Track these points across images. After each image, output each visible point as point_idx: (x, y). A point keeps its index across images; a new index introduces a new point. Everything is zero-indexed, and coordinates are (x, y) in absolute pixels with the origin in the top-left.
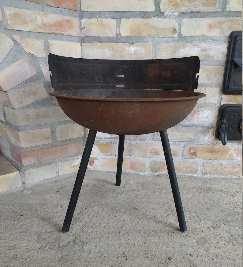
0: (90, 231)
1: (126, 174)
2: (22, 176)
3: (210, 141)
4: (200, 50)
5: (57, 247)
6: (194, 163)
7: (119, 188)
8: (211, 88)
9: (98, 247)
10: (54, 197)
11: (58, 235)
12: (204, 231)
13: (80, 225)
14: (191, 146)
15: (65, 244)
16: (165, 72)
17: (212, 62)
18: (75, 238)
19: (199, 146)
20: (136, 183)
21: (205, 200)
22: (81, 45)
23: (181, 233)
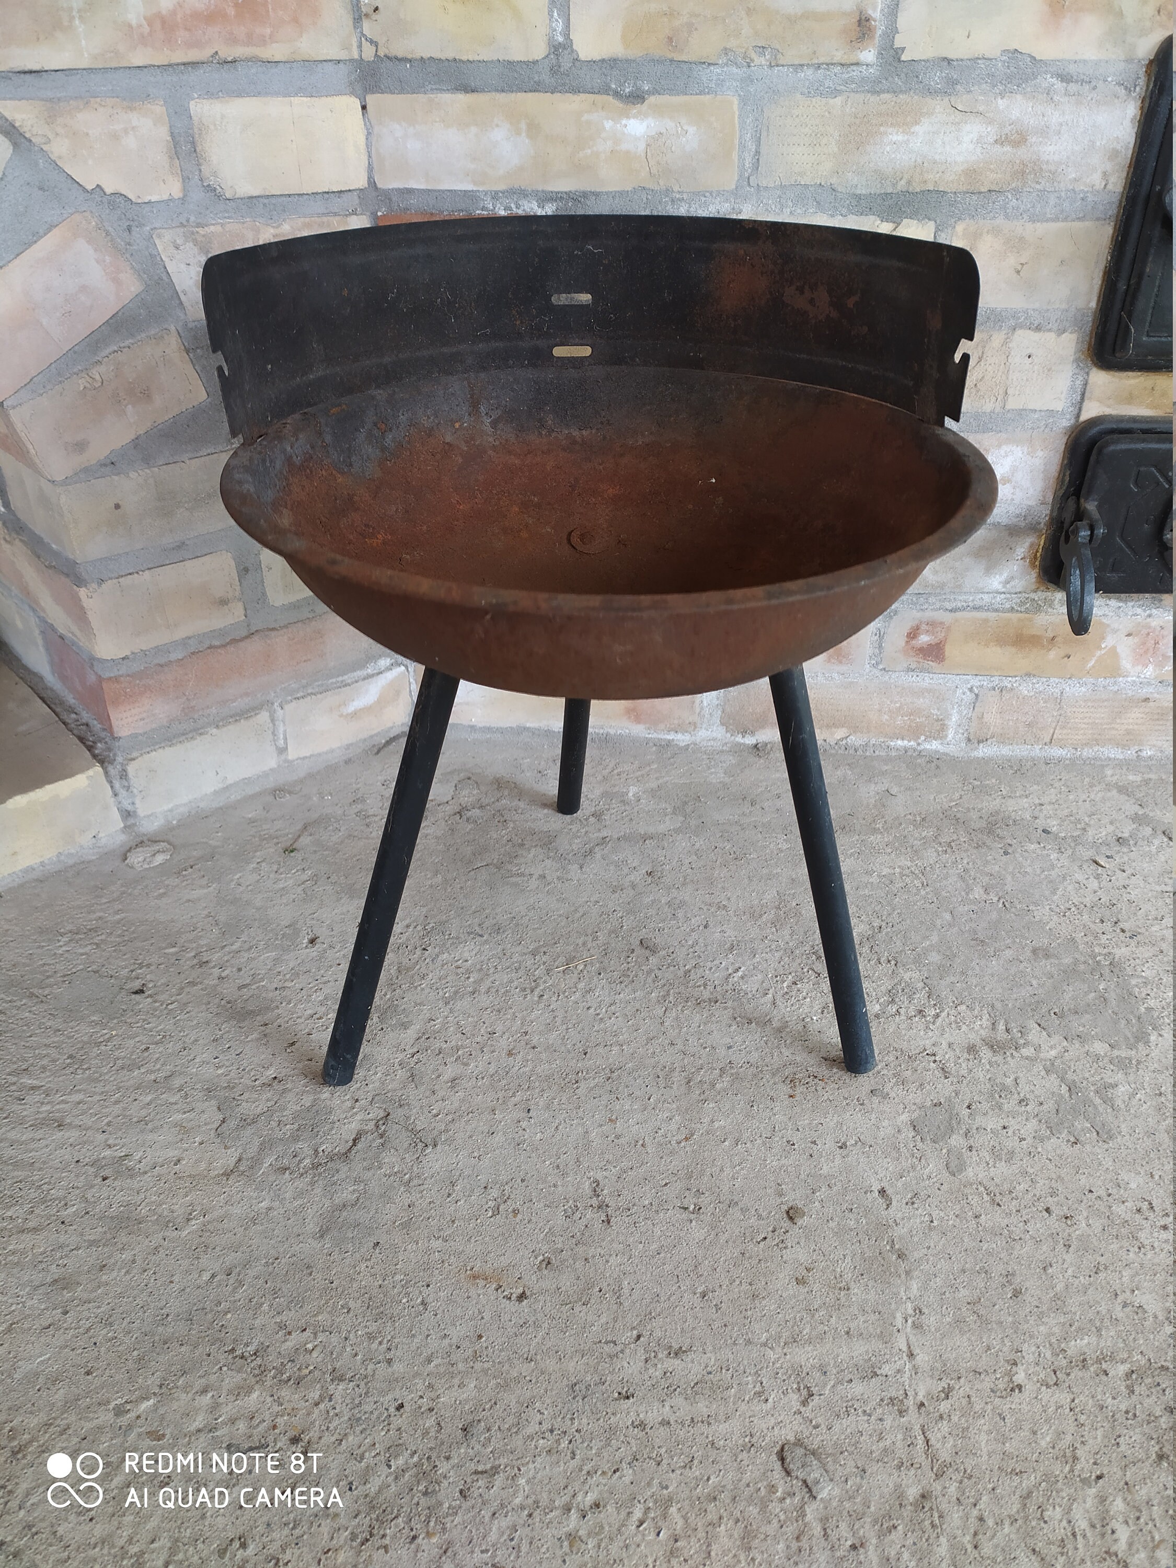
0: (446, 1077)
1: (606, 739)
2: (117, 785)
3: (1014, 591)
4: (991, 133)
5: (307, 1161)
6: (929, 691)
7: (574, 828)
8: (1036, 336)
9: (486, 1162)
10: (277, 887)
11: (307, 1101)
12: (951, 1065)
13: (402, 1047)
14: (919, 615)
15: (342, 1149)
16: (801, 290)
17: (1052, 201)
18: (382, 1114)
19: (959, 615)
20: (653, 793)
21: (969, 890)
22: (364, 108)
23: (846, 1076)
